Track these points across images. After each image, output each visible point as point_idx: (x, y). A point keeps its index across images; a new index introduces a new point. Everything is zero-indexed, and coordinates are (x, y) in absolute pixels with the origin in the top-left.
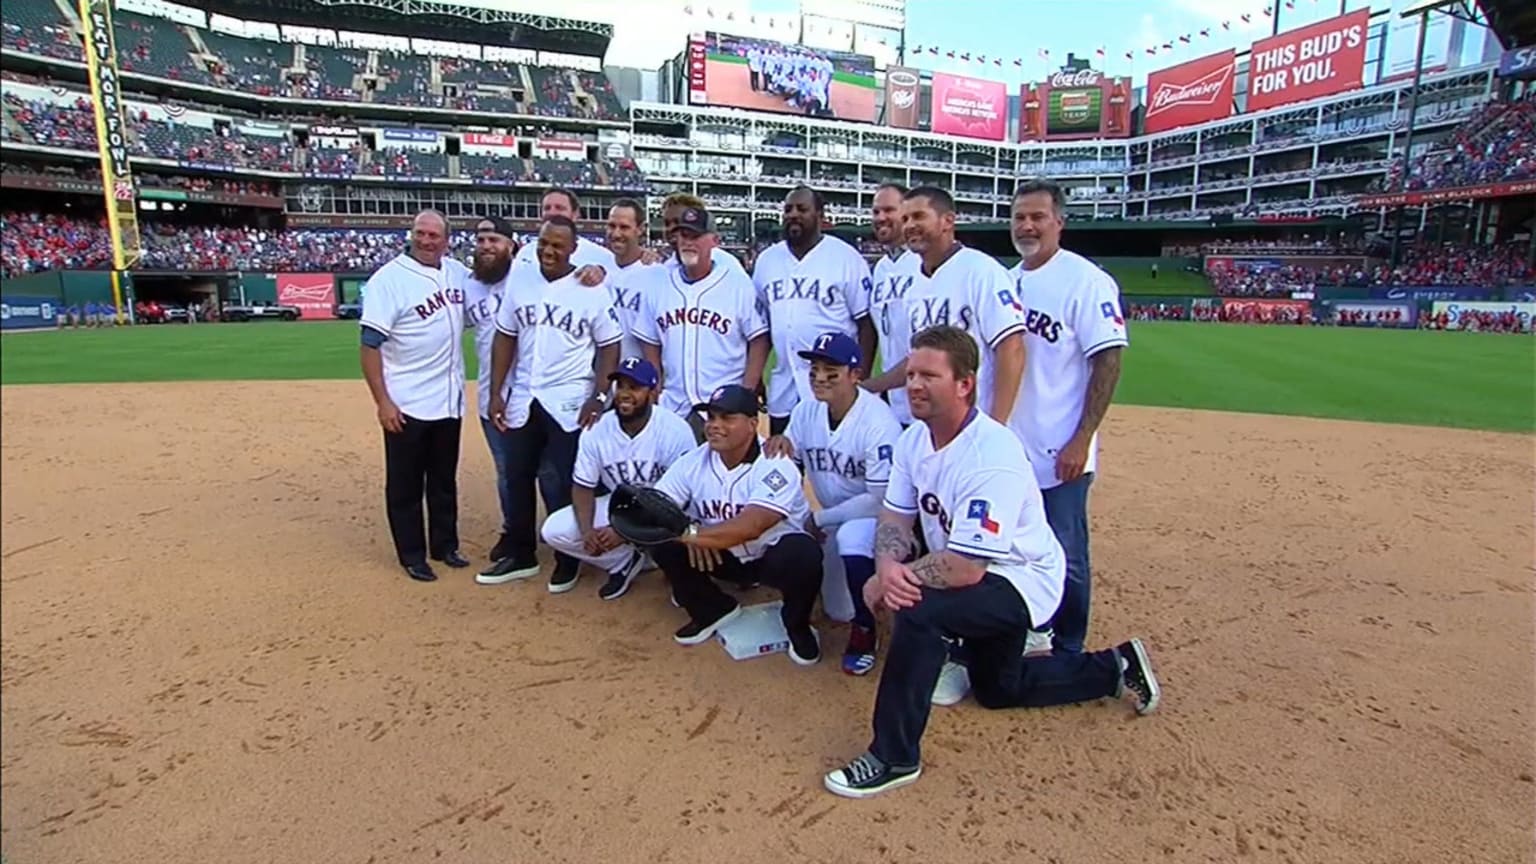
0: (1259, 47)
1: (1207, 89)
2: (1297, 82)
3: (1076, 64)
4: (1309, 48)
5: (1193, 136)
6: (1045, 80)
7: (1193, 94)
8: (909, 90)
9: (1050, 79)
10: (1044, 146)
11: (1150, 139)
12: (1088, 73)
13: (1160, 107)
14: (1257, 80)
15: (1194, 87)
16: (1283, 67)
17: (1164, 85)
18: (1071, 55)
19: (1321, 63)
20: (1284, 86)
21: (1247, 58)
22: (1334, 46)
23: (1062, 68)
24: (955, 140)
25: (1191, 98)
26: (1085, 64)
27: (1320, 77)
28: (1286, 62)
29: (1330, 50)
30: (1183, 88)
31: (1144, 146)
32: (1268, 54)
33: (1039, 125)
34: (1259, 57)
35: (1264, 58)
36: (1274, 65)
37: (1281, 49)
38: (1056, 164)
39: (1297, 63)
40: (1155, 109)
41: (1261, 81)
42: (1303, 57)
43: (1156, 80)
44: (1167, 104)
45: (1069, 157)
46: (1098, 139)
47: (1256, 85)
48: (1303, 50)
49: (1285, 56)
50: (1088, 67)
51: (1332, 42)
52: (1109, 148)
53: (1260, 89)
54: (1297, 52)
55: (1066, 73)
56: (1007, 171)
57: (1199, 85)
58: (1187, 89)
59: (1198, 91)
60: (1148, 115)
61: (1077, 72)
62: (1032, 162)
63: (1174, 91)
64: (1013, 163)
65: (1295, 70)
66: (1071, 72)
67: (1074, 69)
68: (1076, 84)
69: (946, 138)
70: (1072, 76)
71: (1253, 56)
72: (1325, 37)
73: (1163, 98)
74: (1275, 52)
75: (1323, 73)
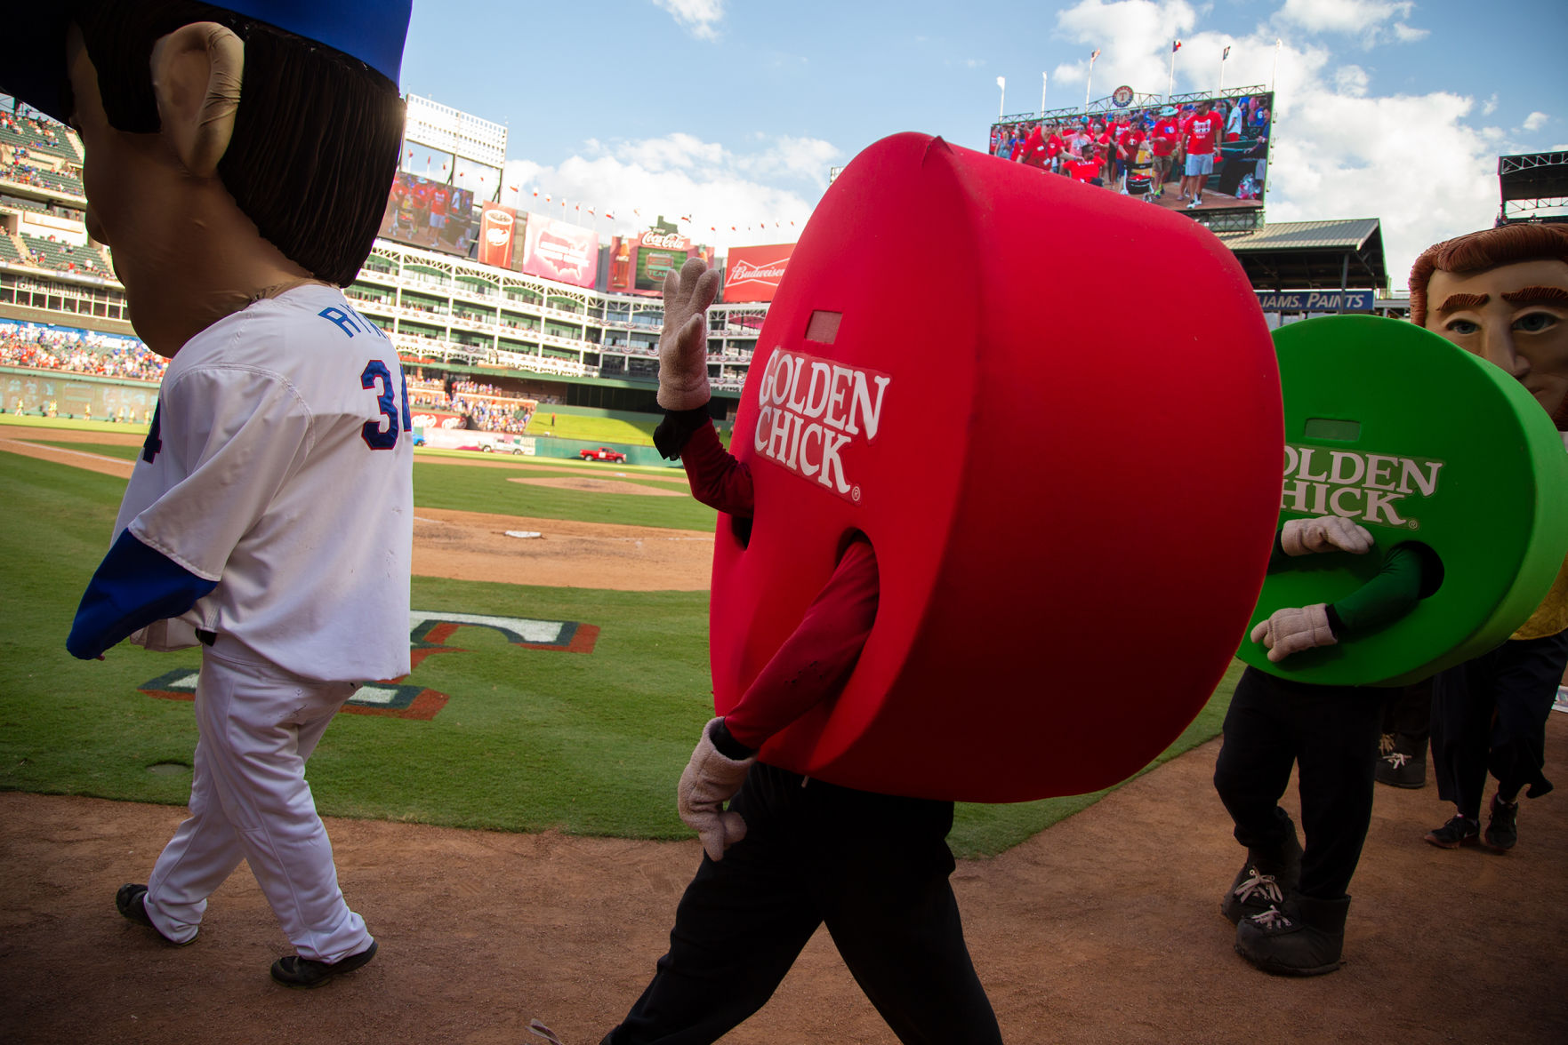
1: (776, 273)
3: (666, 228)
6: (636, 237)
7: (765, 276)
8: (503, 228)
9: (641, 237)
10: (632, 300)
11: (727, 307)
12: (676, 238)
13: (737, 281)
15: (766, 269)
17: (741, 261)
18: (661, 218)
23: (652, 228)
24: (547, 284)
25: (762, 279)
26: (672, 229)
30: (757, 268)
31: (722, 313)
33: (628, 279)
38: (643, 318)
40: (733, 281)
43: (737, 255)
44: (744, 279)
45: (654, 313)
50: (677, 232)
55: (655, 234)
56: (595, 320)
57: (769, 268)
58: (760, 270)
59: (769, 273)
60: (727, 285)
61: (665, 235)
62: (619, 313)
63: (750, 269)
64: (602, 312)
66: (660, 234)
67: (663, 231)
68: (664, 246)
69: (537, 281)
70: (661, 237)
73: (740, 273)
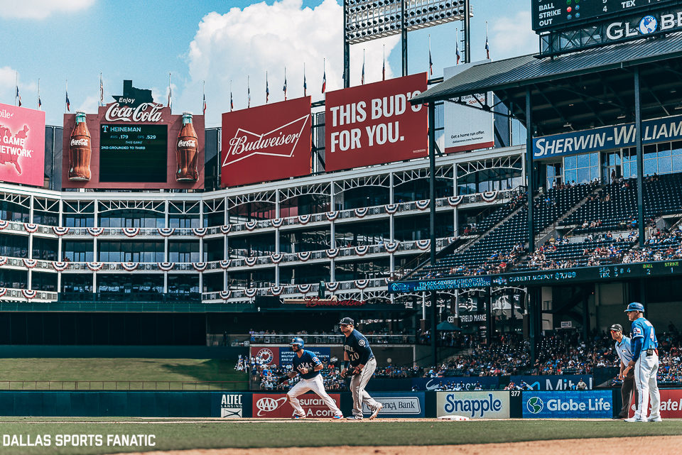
0: (333, 99)
1: (285, 141)
2: (371, 144)
3: (135, 95)
4: (379, 107)
5: (271, 195)
7: (271, 145)
9: (103, 110)
10: (97, 197)
11: (225, 194)
12: (150, 108)
13: (237, 156)
14: (333, 135)
16: (357, 125)
17: (240, 129)
18: (128, 84)
19: (390, 125)
20: (359, 146)
21: (323, 109)
22: (400, 110)
23: (117, 98)
25: (269, 149)
26: (145, 96)
27: (391, 140)
28: (360, 120)
29: (398, 113)
30: (261, 136)
31: (219, 202)
32: (342, 107)
34: (334, 110)
35: (338, 111)
36: (348, 122)
37: (354, 105)
38: (112, 221)
39: (370, 122)
40: (232, 158)
41: (337, 138)
42: (374, 117)
43: (233, 120)
44: (245, 153)
46: (167, 190)
47: (333, 142)
48: (374, 109)
49: (357, 113)
50: (151, 100)
51: (398, 105)
52: (179, 204)
53: (337, 146)
54: (368, 110)
55: (122, 105)
56: (46, 228)
57: (276, 134)
58: (264, 138)
59: (275, 142)
60: (224, 165)
61: (135, 105)
62: (79, 217)
63: (252, 139)
64: (55, 217)
65: (368, 128)
66: (129, 105)
67: (132, 101)
68: (135, 120)
70: (130, 109)
71: (327, 109)
72: (392, 98)
73: (239, 145)
74: (348, 106)
75: (394, 137)
